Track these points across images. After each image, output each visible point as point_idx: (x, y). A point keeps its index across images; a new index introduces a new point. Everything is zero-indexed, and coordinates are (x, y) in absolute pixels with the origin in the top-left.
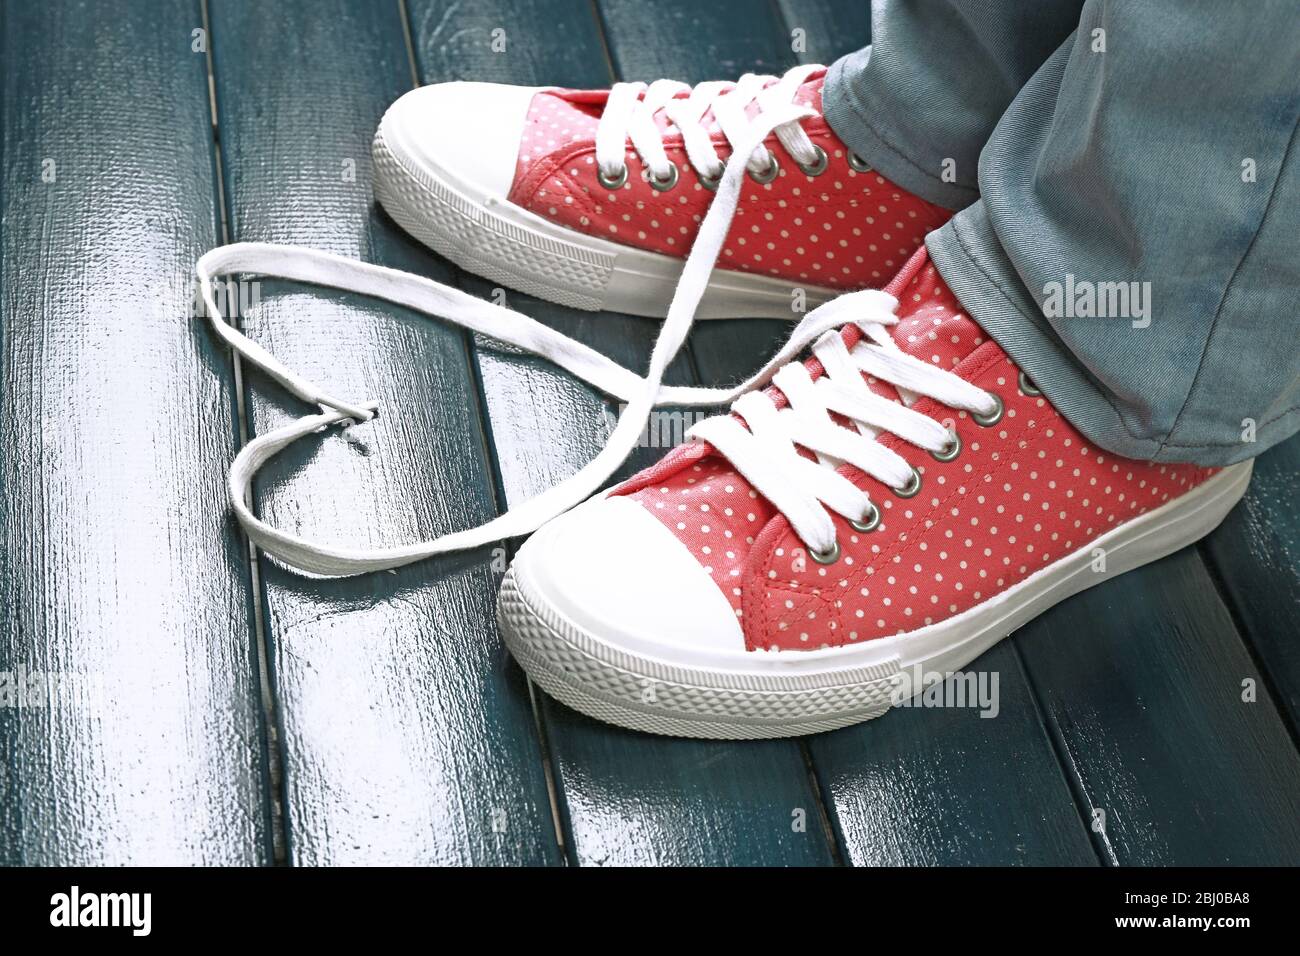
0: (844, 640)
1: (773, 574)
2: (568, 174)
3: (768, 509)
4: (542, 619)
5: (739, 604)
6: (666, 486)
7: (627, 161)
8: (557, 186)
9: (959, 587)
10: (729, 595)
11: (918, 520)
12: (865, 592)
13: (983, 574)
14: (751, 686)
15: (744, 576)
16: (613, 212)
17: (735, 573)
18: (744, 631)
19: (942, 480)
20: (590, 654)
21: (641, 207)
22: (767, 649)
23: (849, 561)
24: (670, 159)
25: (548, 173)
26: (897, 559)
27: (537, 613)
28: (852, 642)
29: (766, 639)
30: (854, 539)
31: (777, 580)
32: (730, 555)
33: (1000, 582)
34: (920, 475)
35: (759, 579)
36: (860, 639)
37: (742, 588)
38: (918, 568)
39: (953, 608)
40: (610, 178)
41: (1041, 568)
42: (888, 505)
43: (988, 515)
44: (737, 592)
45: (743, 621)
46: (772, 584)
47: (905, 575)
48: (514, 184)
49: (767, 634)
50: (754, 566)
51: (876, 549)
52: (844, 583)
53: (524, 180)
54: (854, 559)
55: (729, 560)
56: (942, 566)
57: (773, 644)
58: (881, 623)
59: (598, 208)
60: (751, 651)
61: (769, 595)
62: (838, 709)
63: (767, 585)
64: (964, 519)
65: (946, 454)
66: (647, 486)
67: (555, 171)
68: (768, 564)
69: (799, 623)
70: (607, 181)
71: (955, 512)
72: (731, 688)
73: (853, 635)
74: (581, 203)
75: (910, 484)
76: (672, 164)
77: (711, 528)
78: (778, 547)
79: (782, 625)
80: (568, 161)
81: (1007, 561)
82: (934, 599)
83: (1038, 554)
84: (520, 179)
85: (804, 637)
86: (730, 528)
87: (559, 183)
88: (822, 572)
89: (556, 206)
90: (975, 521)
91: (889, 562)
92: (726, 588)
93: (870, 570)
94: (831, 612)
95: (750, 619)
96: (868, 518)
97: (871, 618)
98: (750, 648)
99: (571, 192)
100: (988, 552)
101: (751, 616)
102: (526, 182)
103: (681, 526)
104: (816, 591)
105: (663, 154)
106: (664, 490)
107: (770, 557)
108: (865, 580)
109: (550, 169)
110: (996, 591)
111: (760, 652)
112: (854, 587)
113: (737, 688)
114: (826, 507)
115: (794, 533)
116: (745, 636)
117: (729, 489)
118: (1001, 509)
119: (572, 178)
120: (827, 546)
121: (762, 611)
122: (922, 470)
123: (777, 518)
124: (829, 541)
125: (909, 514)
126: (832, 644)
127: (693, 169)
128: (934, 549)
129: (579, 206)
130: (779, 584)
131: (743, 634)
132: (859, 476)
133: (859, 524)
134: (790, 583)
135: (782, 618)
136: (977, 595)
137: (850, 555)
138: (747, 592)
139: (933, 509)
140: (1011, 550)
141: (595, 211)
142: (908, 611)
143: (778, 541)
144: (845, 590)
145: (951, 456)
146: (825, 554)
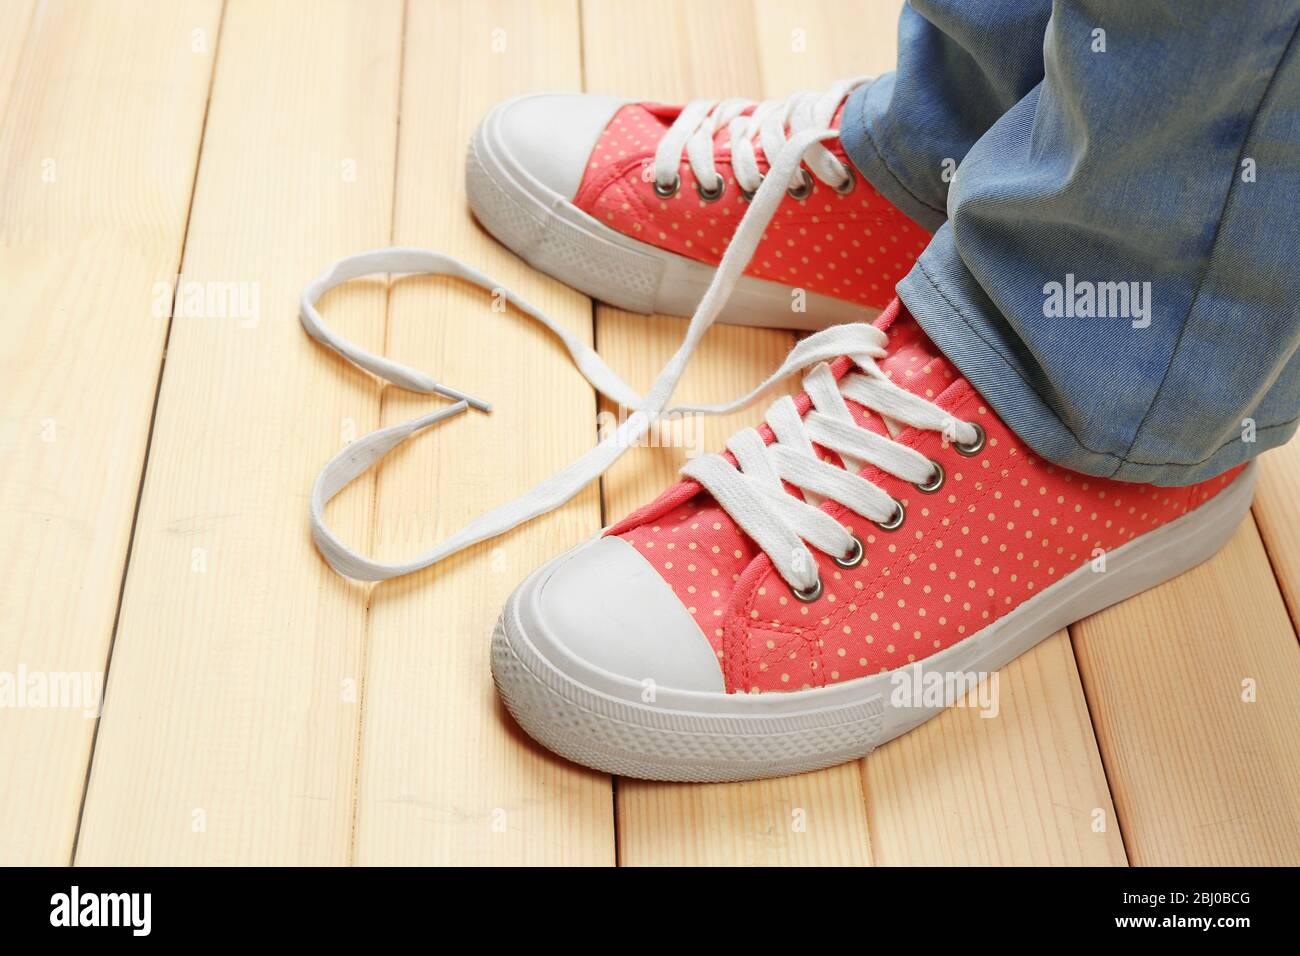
0: (825, 681)
1: (755, 614)
2: (628, 182)
3: (752, 548)
4: (526, 665)
5: (720, 646)
6: (657, 525)
7: (680, 172)
8: (618, 194)
9: (943, 621)
10: (711, 637)
11: (902, 554)
12: (847, 630)
13: (967, 606)
14: (731, 730)
15: (726, 617)
16: (663, 221)
17: (718, 613)
18: (725, 673)
19: (925, 512)
20: (571, 699)
21: (688, 217)
22: (747, 691)
23: (832, 598)
24: (718, 171)
25: (611, 180)
26: (880, 595)
27: (521, 660)
28: (834, 681)
29: (746, 680)
30: (837, 576)
31: (759, 620)
32: (715, 594)
33: (985, 614)
34: (903, 507)
35: (741, 619)
36: (842, 679)
37: (723, 629)
38: (901, 603)
39: (937, 644)
40: (664, 188)
41: (1028, 599)
42: (871, 539)
43: (972, 546)
44: (719, 632)
45: (724, 662)
46: (755, 624)
47: (888, 611)
48: (580, 189)
49: (747, 676)
50: (736, 606)
51: (859, 585)
52: (826, 622)
53: (589, 184)
54: (837, 596)
55: (713, 599)
56: (926, 601)
57: (752, 686)
58: (863, 662)
59: (651, 216)
60: (731, 693)
61: (750, 635)
62: (822, 749)
63: (749, 625)
64: (948, 551)
65: (928, 485)
66: (639, 525)
67: (617, 179)
68: (750, 604)
69: (779, 662)
70: (661, 190)
71: (939, 544)
72: (710, 732)
73: (835, 675)
74: (637, 210)
75: (894, 518)
76: (720, 176)
77: (698, 566)
78: (761, 585)
79: (763, 666)
80: (630, 170)
81: (991, 592)
82: (917, 635)
83: (1022, 583)
84: (586, 184)
85: (785, 678)
86: (716, 565)
87: (619, 190)
88: (805, 610)
89: (613, 211)
90: (959, 553)
91: (872, 598)
92: (707, 629)
93: (853, 607)
94: (812, 652)
95: (731, 661)
96: (852, 554)
97: (853, 657)
98: (731, 691)
99: (628, 199)
100: (972, 584)
101: (731, 657)
102: (590, 187)
103: (669, 565)
104: (798, 630)
105: (712, 167)
106: (656, 529)
107: (753, 596)
108: (847, 617)
109: (612, 176)
110: (982, 624)
111: (740, 695)
112: (836, 625)
113: (716, 732)
114: (808, 544)
115: (776, 572)
116: (726, 678)
117: (717, 526)
118: (985, 540)
119: (632, 186)
120: (809, 583)
121: (743, 652)
122: (906, 503)
123: (760, 557)
124: (811, 579)
125: (892, 548)
126: (814, 685)
127: (737, 183)
128: (918, 583)
129: (633, 213)
130: (760, 623)
131: (723, 676)
132: (842, 512)
133: (843, 560)
134: (771, 622)
135: (763, 658)
136: (962, 629)
137: (834, 592)
138: (729, 632)
139: (916, 542)
140: (994, 581)
141: (648, 218)
142: (891, 649)
143: (761, 580)
144: (828, 628)
145: (934, 488)
146: (808, 591)
